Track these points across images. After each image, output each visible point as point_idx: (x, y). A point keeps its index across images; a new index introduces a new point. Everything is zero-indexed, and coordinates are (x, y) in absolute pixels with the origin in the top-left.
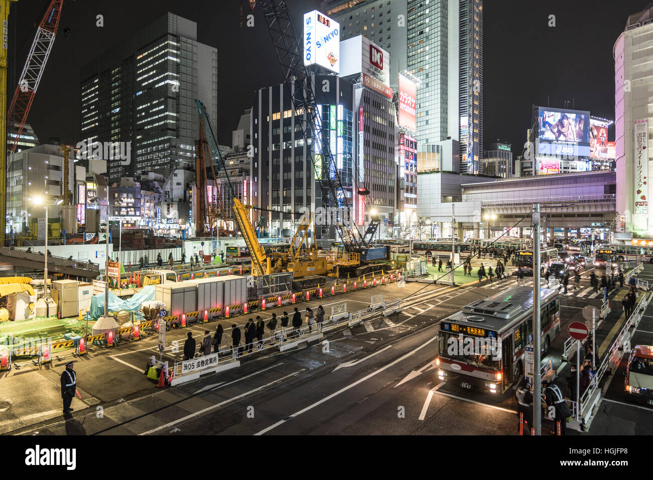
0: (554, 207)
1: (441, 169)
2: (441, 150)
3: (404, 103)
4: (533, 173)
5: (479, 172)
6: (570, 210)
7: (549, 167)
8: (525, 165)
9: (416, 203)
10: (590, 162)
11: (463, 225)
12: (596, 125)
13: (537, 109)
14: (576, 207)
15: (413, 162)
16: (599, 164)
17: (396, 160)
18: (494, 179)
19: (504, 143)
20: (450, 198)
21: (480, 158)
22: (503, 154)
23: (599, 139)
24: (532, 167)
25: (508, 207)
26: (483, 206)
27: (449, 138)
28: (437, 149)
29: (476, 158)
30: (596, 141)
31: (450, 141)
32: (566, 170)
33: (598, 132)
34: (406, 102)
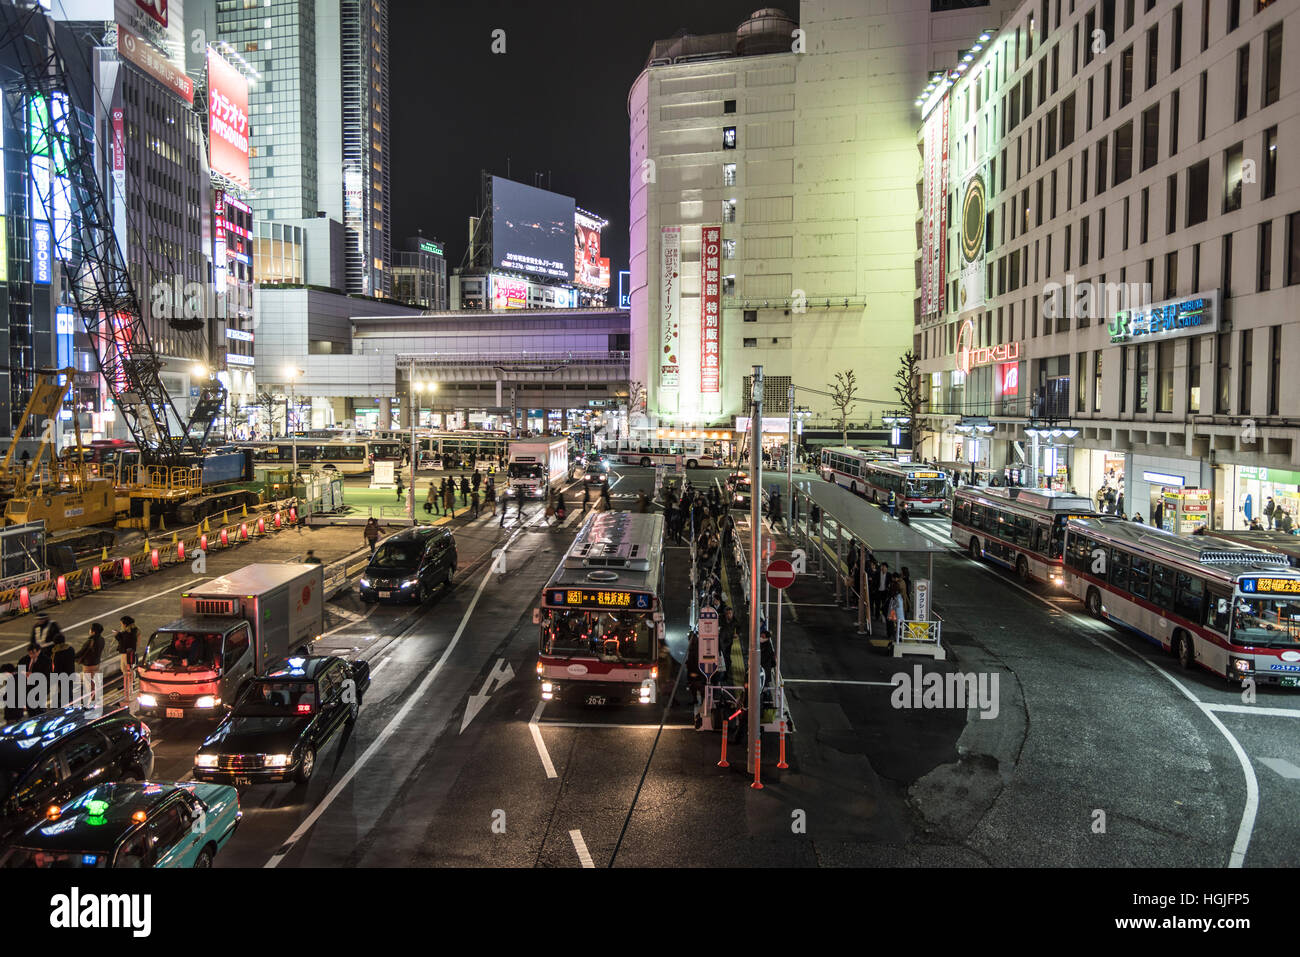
0: (532, 370)
1: (306, 280)
2: (305, 239)
3: (221, 118)
4: (483, 303)
5: (385, 293)
6: (557, 378)
7: (511, 294)
8: (469, 287)
9: (252, 354)
10: (575, 291)
11: (354, 402)
12: (584, 225)
13: (490, 179)
14: (567, 372)
15: (245, 259)
16: (588, 295)
17: (206, 249)
18: (416, 311)
19: (431, 240)
20: (327, 345)
21: (385, 265)
22: (432, 262)
23: (588, 251)
24: (480, 293)
25: (450, 367)
26: (401, 364)
27: (322, 215)
28: (295, 236)
29: (378, 264)
30: (583, 253)
31: (324, 223)
32: (537, 303)
33: (587, 238)
34: (225, 117)
